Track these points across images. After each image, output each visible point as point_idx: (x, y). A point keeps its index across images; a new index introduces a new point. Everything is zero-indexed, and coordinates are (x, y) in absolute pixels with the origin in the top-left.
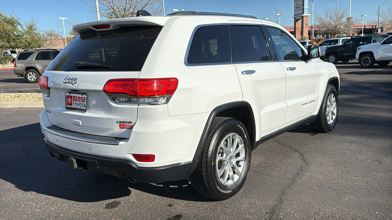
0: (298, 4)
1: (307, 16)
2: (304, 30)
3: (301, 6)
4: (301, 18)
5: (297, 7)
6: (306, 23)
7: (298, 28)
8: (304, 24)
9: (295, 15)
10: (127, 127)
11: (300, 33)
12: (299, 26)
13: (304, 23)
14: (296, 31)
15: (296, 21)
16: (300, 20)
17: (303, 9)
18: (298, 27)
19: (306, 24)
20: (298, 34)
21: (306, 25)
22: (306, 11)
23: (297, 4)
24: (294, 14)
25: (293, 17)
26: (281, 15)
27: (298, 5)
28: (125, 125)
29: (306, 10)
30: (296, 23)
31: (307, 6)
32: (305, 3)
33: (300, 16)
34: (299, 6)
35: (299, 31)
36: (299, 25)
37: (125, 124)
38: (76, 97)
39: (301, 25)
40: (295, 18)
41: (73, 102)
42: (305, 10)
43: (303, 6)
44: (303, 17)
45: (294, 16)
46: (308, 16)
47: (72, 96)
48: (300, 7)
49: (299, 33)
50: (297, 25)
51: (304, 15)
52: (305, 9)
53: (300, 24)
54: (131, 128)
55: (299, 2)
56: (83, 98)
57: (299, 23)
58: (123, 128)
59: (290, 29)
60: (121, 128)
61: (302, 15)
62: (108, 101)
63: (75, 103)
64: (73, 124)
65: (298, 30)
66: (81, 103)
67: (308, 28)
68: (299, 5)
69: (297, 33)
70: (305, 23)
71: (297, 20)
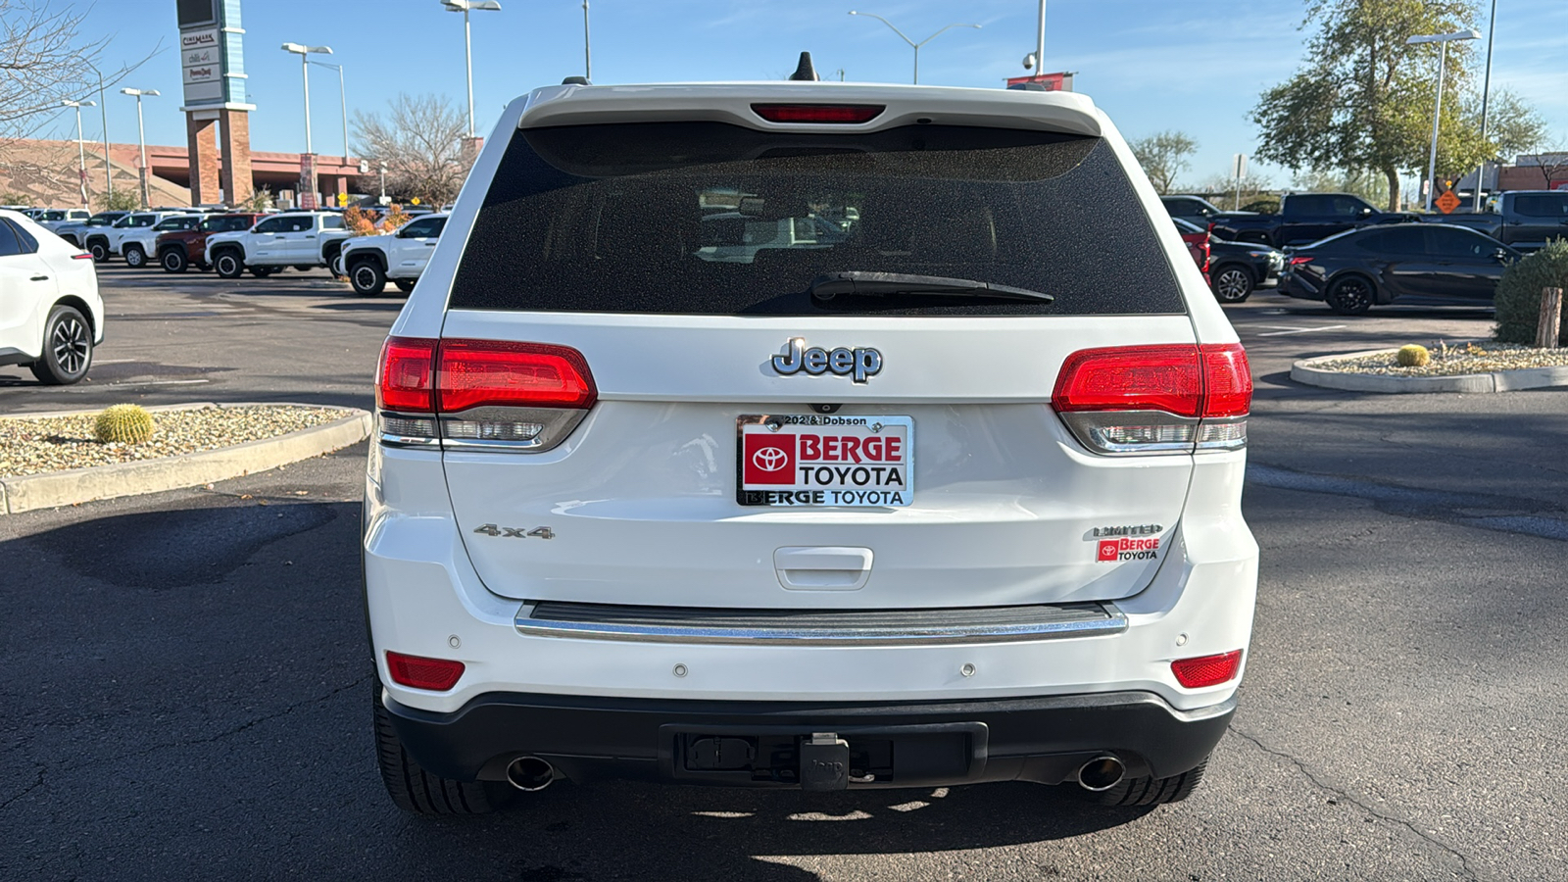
0: (201, 56)
1: (243, 114)
2: (236, 169)
3: (216, 70)
4: (217, 115)
5: (195, 69)
6: (242, 139)
7: (204, 156)
8: (233, 144)
9: (188, 103)
10: (1131, 551)
11: (216, 176)
12: (209, 148)
13: (231, 140)
14: (200, 170)
15: (195, 126)
16: (210, 126)
17: (225, 81)
18: (207, 152)
19: (241, 144)
20: (207, 179)
21: (240, 148)
22: (236, 91)
23: (195, 58)
24: (185, 97)
25: (181, 109)
26: (147, 94)
27: (202, 62)
28: (1126, 544)
29: (236, 89)
30: (198, 135)
31: (240, 70)
32: (230, 59)
33: (215, 110)
34: (206, 68)
35: (210, 169)
36: (208, 143)
37: (1127, 540)
38: (825, 438)
39: (218, 146)
40: (189, 114)
41: (797, 466)
42: (233, 85)
43: (224, 68)
44: (224, 113)
45: (183, 105)
46: (246, 111)
47: (794, 436)
48: (208, 72)
49: (211, 177)
50: (202, 145)
51: (228, 105)
52: (231, 81)
53: (214, 143)
54: (1148, 553)
55: (205, 50)
56: (883, 443)
57: (210, 140)
58: (1113, 557)
59: (153, 156)
60: (1102, 557)
61: (221, 106)
62: (1059, 446)
63: (817, 467)
64: (790, 572)
65: (205, 165)
66: (869, 468)
67: (249, 161)
68: (206, 62)
69: (203, 178)
70: (236, 141)
71: (198, 121)
